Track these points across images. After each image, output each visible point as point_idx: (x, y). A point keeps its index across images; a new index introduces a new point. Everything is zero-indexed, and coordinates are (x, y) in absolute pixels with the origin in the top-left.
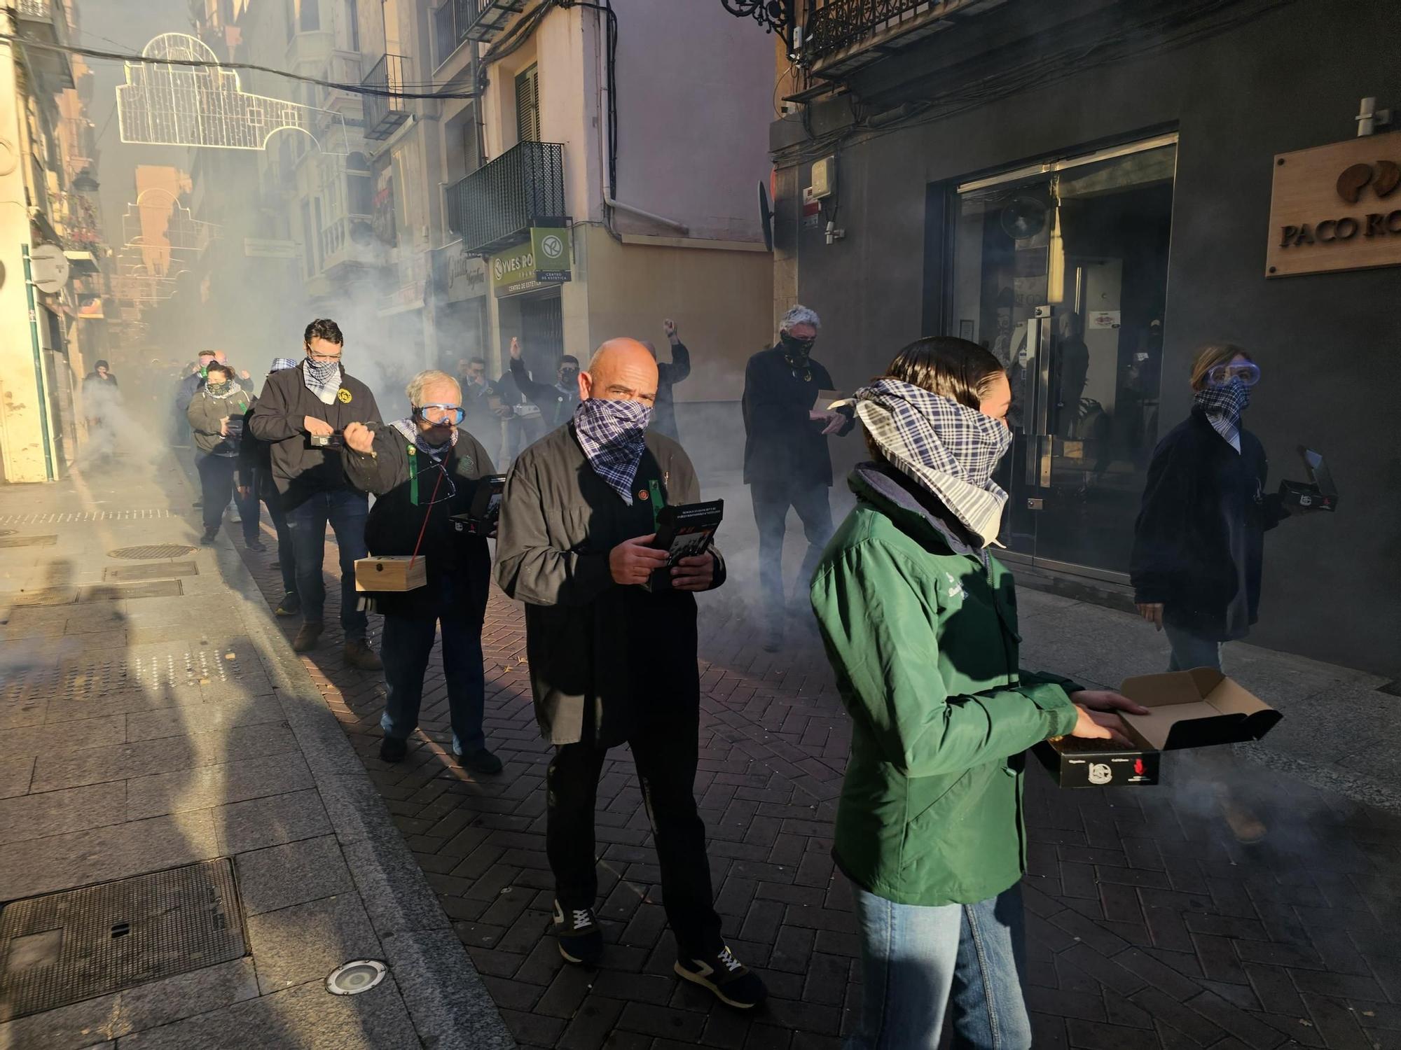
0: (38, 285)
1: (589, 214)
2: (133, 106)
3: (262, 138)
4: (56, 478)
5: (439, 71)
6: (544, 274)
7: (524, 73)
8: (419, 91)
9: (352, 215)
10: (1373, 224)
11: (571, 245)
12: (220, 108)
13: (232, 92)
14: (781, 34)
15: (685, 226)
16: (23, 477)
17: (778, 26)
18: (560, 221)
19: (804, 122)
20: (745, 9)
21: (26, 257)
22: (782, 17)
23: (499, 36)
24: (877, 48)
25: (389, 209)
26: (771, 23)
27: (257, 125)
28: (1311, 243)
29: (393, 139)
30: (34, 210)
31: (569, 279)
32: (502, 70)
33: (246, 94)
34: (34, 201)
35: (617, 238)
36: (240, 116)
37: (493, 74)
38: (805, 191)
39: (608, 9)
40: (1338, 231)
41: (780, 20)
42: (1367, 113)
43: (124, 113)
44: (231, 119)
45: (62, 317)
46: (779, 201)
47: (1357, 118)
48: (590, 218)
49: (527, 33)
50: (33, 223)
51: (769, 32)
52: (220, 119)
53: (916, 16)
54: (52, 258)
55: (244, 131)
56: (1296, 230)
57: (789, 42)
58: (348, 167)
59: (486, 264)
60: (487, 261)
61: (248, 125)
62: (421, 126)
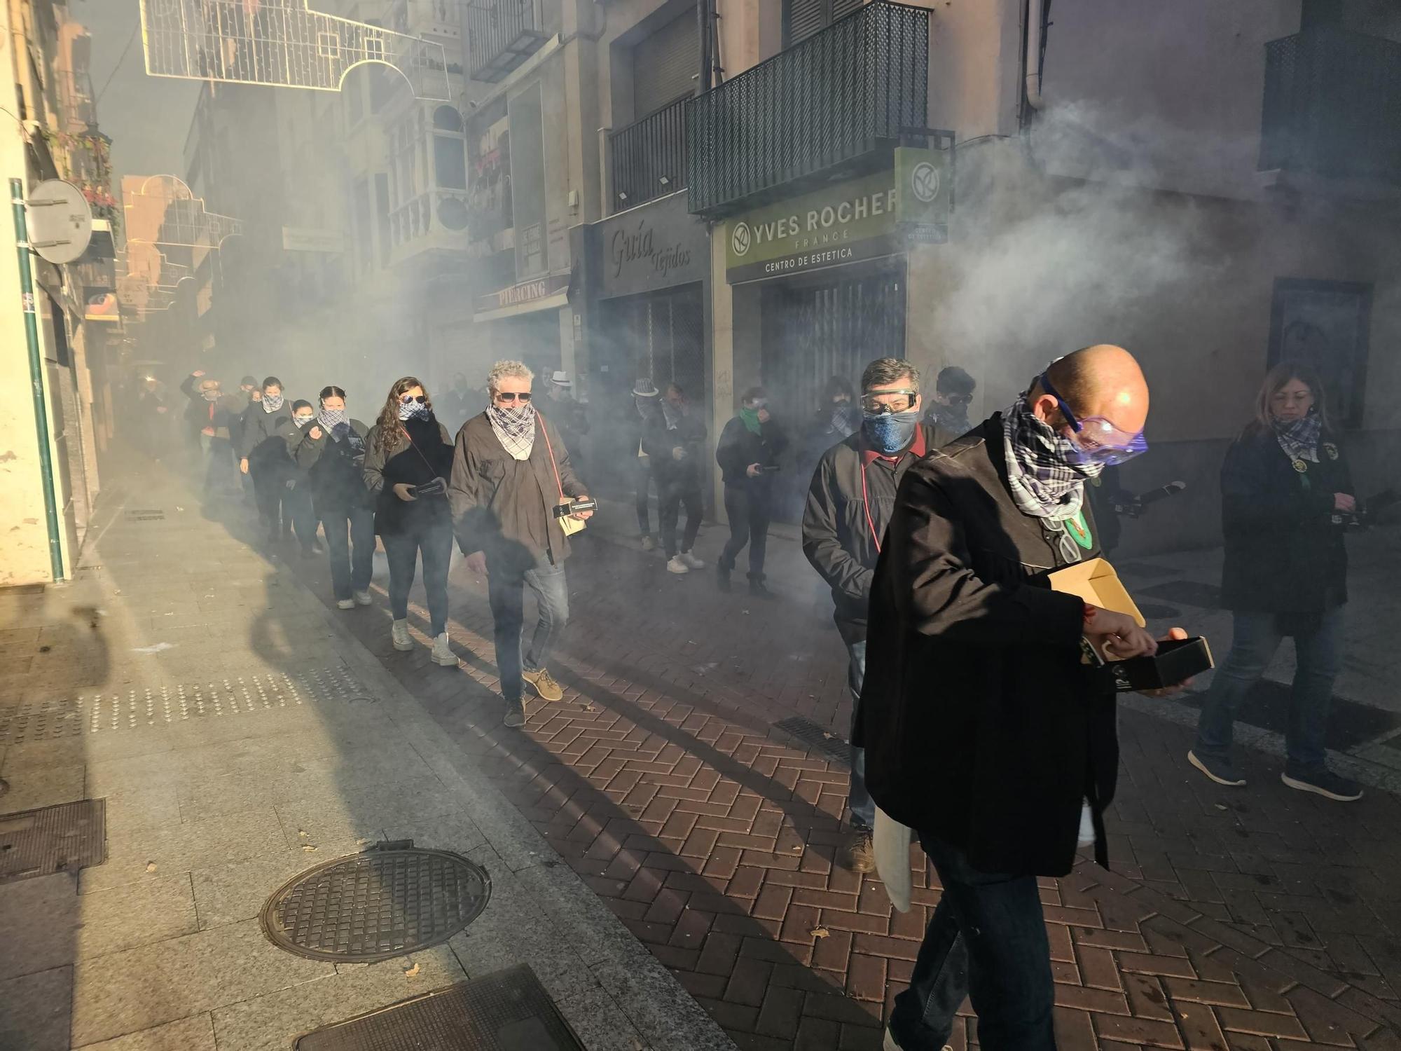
0: (39, 251)
1: (999, 122)
2: (163, 25)
3: (338, 74)
4: (68, 575)
6: (912, 228)
9: (441, 189)
11: (949, 179)
12: (281, 30)
13: (298, 10)
16: (11, 575)
18: (932, 139)
21: (18, 201)
25: (501, 176)
27: (331, 57)
29: (512, 79)
30: (31, 124)
31: (944, 239)
33: (317, 14)
34: (31, 111)
36: (308, 43)
43: (150, 34)
44: (297, 47)
45: (68, 317)
48: (999, 130)
50: (28, 145)
52: (282, 46)
54: (65, 202)
55: (313, 65)
58: (436, 125)
59: (707, 235)
60: (710, 230)
61: (319, 56)
62: (573, 49)
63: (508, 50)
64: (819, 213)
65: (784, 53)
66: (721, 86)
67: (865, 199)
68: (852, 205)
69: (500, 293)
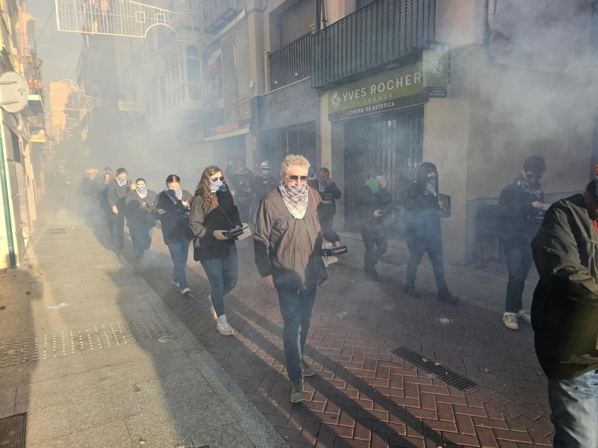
0: (3, 106)
1: (475, 38)
2: (65, 8)
3: (144, 30)
4: (18, 264)
6: (431, 90)
11: (448, 66)
12: (119, 10)
25: (217, 75)
27: (141, 22)
31: (446, 96)
33: (135, 3)
43: (60, 12)
44: (126, 18)
45: (21, 140)
48: (475, 42)
55: (133, 26)
58: (188, 54)
59: (318, 98)
60: (320, 96)
61: (136, 22)
62: (252, 17)
63: (222, 18)
64: (377, 86)
65: (357, 12)
66: (325, 29)
67: (402, 78)
68: (395, 81)
69: (217, 128)
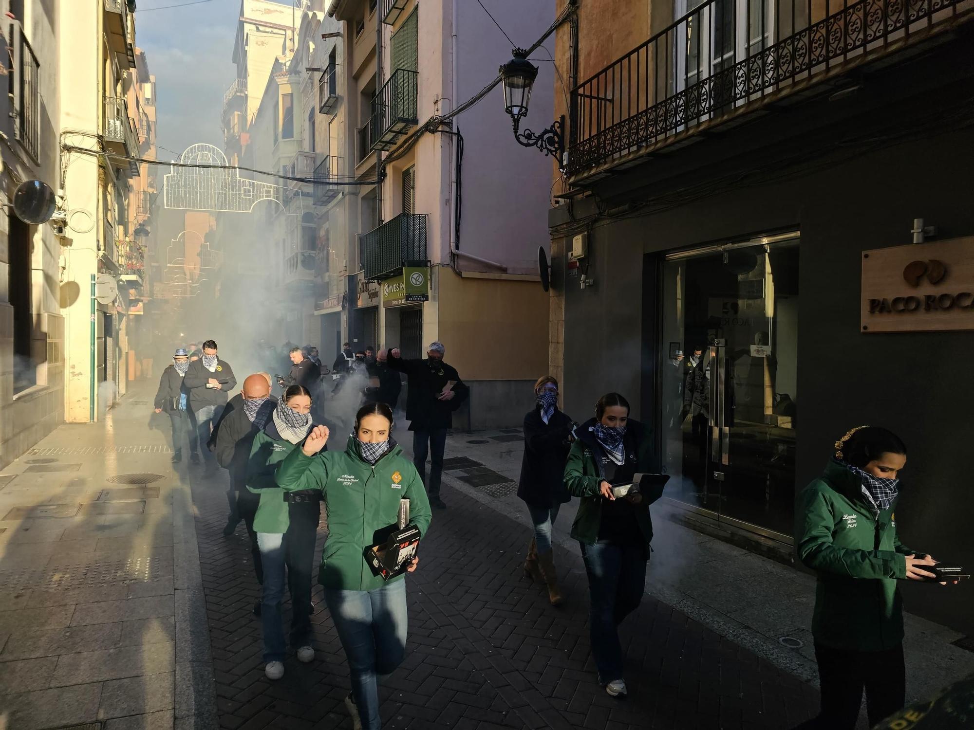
0: (98, 299)
1: (441, 259)
2: (173, 187)
3: (251, 205)
4: (96, 420)
5: (359, 167)
6: (411, 296)
7: (408, 170)
8: (347, 181)
9: (303, 251)
10: (929, 302)
11: (429, 277)
13: (234, 178)
14: (555, 156)
15: (504, 266)
16: (75, 419)
17: (554, 151)
18: (423, 263)
19: (569, 210)
20: (531, 142)
21: (93, 282)
22: (556, 146)
23: (394, 147)
24: (606, 171)
25: (325, 248)
26: (548, 149)
27: (248, 197)
28: (889, 312)
29: (330, 205)
30: (101, 253)
31: (427, 300)
32: (395, 169)
33: (242, 179)
34: (102, 248)
35: (459, 274)
36: (238, 192)
37: (389, 170)
38: (570, 254)
39: (458, 134)
40: (906, 305)
41: (555, 147)
42: (918, 229)
43: (167, 191)
44: (232, 194)
46: (553, 259)
47: (912, 231)
48: (441, 261)
49: (409, 147)
50: (100, 261)
51: (547, 155)
52: (226, 194)
53: (629, 153)
54: (108, 282)
55: (239, 202)
56: (879, 301)
57: (561, 161)
58: (303, 222)
59: (380, 286)
61: (242, 198)
62: (347, 198)
63: (325, 196)
66: (382, 226)
69: (324, 302)
